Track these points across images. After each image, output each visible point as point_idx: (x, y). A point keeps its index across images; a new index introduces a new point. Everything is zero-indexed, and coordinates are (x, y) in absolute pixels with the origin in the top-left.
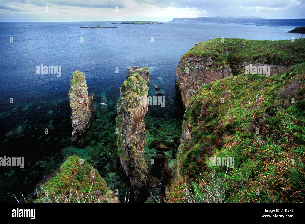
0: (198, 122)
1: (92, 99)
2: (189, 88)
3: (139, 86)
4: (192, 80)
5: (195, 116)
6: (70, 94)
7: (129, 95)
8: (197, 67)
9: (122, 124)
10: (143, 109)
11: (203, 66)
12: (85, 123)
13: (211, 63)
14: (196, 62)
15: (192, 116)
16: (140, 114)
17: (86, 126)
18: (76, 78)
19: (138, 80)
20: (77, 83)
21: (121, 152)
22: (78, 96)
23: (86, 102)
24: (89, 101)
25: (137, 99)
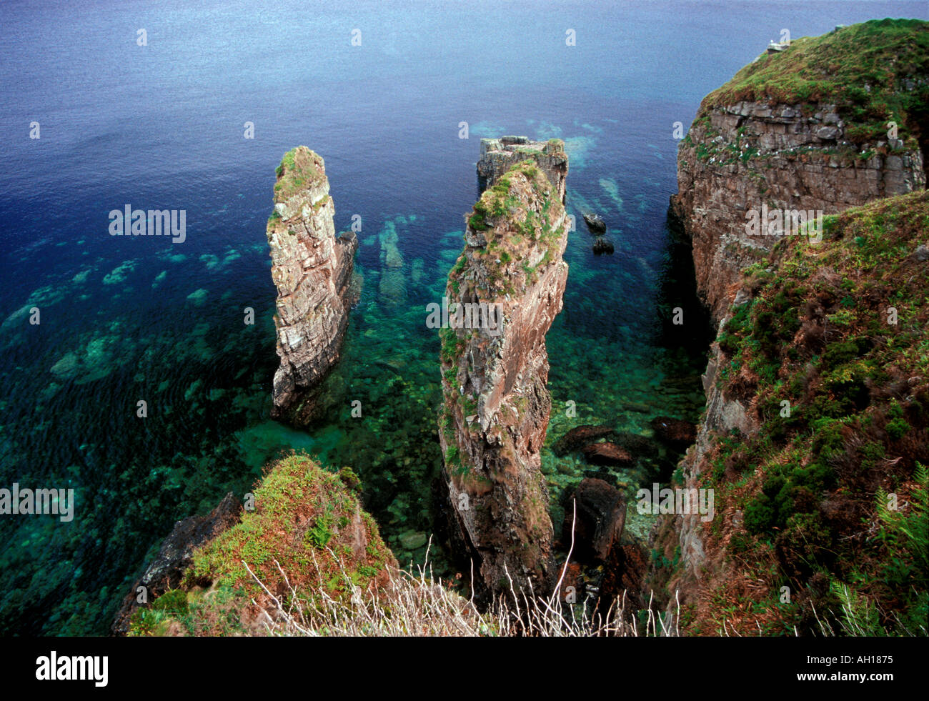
0: (781, 363)
1: (346, 254)
2: (727, 230)
3: (537, 211)
4: (743, 196)
5: (773, 339)
6: (273, 232)
7: (500, 247)
8: (768, 146)
9: (465, 356)
10: (546, 300)
11: (794, 143)
12: (322, 341)
13: (832, 130)
14: (767, 122)
15: (756, 337)
16: (536, 319)
17: (325, 354)
18: (295, 172)
19: (535, 188)
20: (296, 194)
21: (455, 457)
22: (300, 240)
23: (328, 266)
24: (338, 262)
25: (527, 263)
